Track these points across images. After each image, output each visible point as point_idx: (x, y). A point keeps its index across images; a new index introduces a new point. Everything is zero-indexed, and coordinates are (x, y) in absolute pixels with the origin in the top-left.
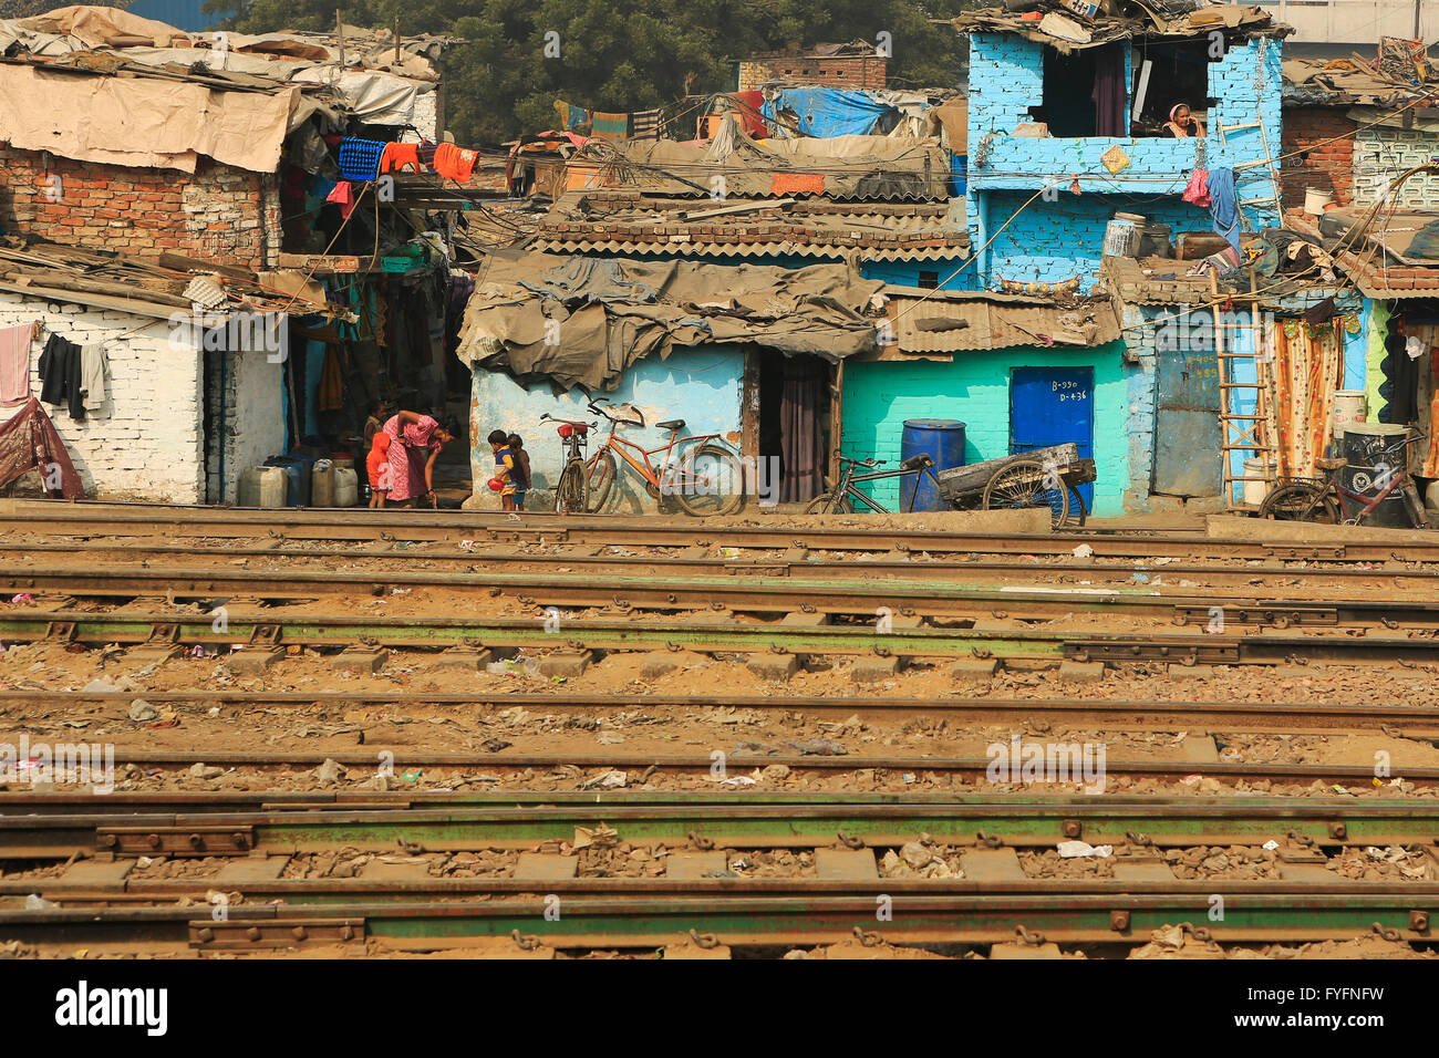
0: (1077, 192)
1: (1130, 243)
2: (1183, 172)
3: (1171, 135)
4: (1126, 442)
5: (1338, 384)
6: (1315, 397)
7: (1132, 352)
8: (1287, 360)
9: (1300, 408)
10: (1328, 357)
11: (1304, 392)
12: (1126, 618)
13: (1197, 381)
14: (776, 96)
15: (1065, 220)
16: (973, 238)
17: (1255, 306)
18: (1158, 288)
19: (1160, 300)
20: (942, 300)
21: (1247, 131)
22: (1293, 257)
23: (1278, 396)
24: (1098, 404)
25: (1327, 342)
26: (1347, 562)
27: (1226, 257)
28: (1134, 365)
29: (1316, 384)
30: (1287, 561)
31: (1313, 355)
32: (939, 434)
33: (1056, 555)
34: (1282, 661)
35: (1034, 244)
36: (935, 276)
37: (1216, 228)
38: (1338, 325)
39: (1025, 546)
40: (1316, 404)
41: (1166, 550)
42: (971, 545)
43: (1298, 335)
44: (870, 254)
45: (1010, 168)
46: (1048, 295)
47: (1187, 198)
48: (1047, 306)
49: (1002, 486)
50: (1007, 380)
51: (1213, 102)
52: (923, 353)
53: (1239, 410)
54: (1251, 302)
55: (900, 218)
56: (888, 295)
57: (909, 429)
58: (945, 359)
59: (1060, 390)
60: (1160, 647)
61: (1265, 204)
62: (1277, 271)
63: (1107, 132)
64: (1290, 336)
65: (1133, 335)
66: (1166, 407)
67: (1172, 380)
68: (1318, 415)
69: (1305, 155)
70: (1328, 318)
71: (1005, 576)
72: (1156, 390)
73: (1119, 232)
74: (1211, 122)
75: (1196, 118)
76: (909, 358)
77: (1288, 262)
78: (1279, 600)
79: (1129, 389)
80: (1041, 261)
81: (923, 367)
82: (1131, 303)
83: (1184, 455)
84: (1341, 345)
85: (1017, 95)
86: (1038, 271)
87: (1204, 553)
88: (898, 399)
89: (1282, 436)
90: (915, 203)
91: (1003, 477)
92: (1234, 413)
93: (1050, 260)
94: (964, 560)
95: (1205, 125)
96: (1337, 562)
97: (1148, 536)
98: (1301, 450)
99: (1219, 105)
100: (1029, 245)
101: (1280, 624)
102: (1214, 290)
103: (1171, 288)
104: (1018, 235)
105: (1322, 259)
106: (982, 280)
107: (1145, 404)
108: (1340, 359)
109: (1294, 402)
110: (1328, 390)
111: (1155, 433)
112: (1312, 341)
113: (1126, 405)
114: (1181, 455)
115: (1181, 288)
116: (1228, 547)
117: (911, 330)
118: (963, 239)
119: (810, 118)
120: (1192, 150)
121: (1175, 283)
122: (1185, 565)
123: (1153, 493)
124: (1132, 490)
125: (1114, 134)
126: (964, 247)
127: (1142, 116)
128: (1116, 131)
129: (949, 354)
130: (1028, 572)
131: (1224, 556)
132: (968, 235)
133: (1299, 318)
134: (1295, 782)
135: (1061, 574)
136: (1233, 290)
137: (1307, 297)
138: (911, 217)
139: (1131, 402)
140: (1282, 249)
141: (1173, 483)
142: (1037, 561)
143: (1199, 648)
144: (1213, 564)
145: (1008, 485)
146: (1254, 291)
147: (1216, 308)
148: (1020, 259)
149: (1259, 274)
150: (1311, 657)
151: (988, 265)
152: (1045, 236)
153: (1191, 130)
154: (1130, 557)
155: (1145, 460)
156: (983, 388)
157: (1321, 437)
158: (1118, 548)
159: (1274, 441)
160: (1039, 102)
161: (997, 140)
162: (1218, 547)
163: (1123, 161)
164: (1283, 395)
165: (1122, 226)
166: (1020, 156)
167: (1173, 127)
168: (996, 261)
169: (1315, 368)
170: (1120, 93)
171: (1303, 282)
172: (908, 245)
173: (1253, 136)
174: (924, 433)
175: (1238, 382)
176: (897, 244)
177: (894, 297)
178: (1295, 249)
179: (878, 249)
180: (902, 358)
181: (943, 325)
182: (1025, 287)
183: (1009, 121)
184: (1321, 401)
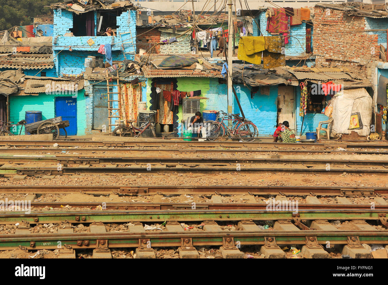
0: (71, 50)
1: (91, 64)
2: (98, 45)
3: (107, 35)
4: (85, 116)
5: (140, 100)
6: (135, 104)
7: (87, 92)
8: (127, 94)
9: (131, 107)
10: (138, 93)
11: (131, 102)
12: (44, 163)
13: (104, 100)
14: (37, 26)
15: (79, 58)
16: (55, 63)
17: (118, 80)
18: (93, 76)
19: (93, 79)
20: (39, 79)
21: (127, 34)
22: (129, 67)
23: (125, 104)
24: (78, 106)
25: (137, 89)
26: (125, 147)
27: (113, 68)
28: (87, 96)
29: (135, 100)
30: (109, 147)
31: (134, 93)
32: (34, 115)
33: (49, 146)
34: (74, 174)
35: (71, 64)
36: (45, 73)
37: (106, 60)
38: (140, 85)
39: (41, 144)
40: (135, 106)
41: (78, 144)
42: (27, 144)
43: (130, 87)
44: (27, 68)
45: (63, 45)
46: (68, 77)
47: (99, 52)
48: (67, 81)
49: (42, 128)
50: (54, 100)
51: (118, 27)
52: (30, 93)
53: (115, 107)
54: (117, 79)
55: (40, 58)
56: (25, 78)
57: (27, 113)
58: (36, 95)
59: (68, 103)
60: (42, 171)
61: (132, 53)
62: (125, 71)
63: (88, 35)
64: (128, 88)
65: (87, 88)
66: (96, 107)
67: (97, 100)
68: (135, 108)
69: (148, 40)
70: (137, 83)
71: (28, 152)
72: (93, 102)
73: (88, 61)
74: (118, 32)
75: (113, 31)
76: (27, 95)
77: (128, 68)
78: (95, 157)
79: (86, 102)
80: (73, 69)
81: (30, 97)
82: (86, 79)
83: (101, 119)
84: (141, 90)
85: (66, 25)
86: (72, 71)
87: (87, 145)
88: (25, 106)
89: (126, 114)
90: (44, 54)
91: (42, 126)
92: (113, 108)
93: (76, 68)
94: (24, 148)
95: (116, 33)
96: (122, 147)
97: (83, 141)
98: (131, 117)
99: (120, 28)
100: (70, 65)
101: (84, 164)
102: (107, 76)
103: (96, 76)
104: (67, 62)
105: (137, 67)
106: (57, 74)
107: (90, 106)
108: (141, 94)
109: (129, 105)
110: (138, 101)
111: (93, 114)
112: (134, 89)
113: (85, 106)
114: (100, 119)
115: (99, 75)
116: (94, 143)
117: (29, 88)
118: (52, 63)
119: (46, 32)
120: (111, 39)
121: (98, 74)
122: (82, 148)
123: (93, 129)
124: (87, 129)
125: (92, 36)
126: (53, 65)
127: (100, 31)
128: (92, 34)
129: (37, 93)
130: (34, 151)
131: (92, 146)
132: (53, 62)
133: (130, 83)
134: (40, 207)
135: (43, 151)
136: (113, 76)
137: (132, 77)
138: (43, 58)
139: (86, 106)
140: (127, 65)
141: (98, 126)
142: (43, 148)
143: (52, 171)
144: (90, 148)
145: (44, 128)
146: (118, 76)
147: (108, 81)
148: (68, 68)
149: (120, 72)
150: (82, 172)
151: (59, 70)
152: (74, 62)
153: (112, 34)
154: (68, 146)
155: (90, 120)
156: (47, 102)
157: (136, 114)
158: (65, 144)
159: (124, 115)
160: (72, 27)
161: (59, 37)
162: (91, 143)
163: (93, 42)
164: (126, 103)
165: (89, 59)
166: (66, 41)
167: (107, 33)
168: (61, 69)
169: (135, 96)
170: (93, 25)
171: (131, 74)
172: (38, 65)
173: (128, 36)
174: (31, 114)
175: (114, 100)
176: (35, 65)
177: (26, 79)
178: (130, 65)
179: (30, 66)
180: (25, 95)
181: (38, 86)
182: (69, 76)
183: (63, 32)
184: (136, 105)
